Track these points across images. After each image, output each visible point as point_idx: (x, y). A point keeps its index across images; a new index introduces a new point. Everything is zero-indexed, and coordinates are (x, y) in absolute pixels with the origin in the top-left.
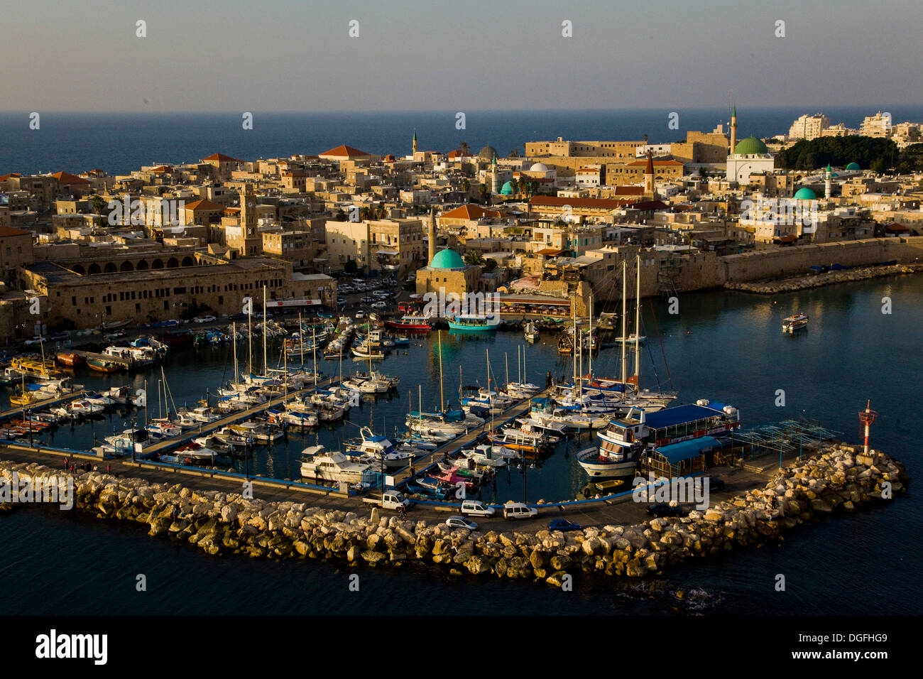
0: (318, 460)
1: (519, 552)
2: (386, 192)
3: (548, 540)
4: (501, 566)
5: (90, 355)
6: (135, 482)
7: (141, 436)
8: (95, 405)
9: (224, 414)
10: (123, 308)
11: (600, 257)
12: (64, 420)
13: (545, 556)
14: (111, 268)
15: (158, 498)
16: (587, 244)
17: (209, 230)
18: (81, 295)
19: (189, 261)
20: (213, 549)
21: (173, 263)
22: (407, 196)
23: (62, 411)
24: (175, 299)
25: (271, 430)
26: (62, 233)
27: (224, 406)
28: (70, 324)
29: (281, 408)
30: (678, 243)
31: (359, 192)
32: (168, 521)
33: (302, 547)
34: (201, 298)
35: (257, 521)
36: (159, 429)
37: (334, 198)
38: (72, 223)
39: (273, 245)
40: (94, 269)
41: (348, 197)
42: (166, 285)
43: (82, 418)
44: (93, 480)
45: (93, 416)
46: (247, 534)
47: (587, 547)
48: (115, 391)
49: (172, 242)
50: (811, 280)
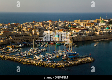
0: (36, 57)
1: (51, 65)
2: (53, 27)
3: (54, 64)
4: (50, 66)
5: (16, 46)
6: (18, 58)
7: (19, 54)
8: (15, 51)
9: (28, 52)
10: (20, 41)
11: (75, 36)
12: (12, 52)
13: (54, 65)
14: (19, 36)
15: (20, 59)
16: (74, 35)
17: (31, 32)
18: (15, 39)
19: (28, 35)
20: (24, 64)
21: (26, 35)
22: (56, 27)
23: (12, 51)
24: (25, 40)
25: (32, 54)
26: (14, 31)
27: (28, 51)
28: (14, 42)
29: (34, 52)
30: (86, 35)
31: (50, 27)
32: (21, 61)
33: (32, 64)
34: (28, 40)
35: (28, 61)
36: (21, 53)
37: (47, 27)
38: (15, 30)
39: (38, 34)
40: (17, 36)
41: (49, 27)
42: (25, 38)
43: (14, 52)
44: (14, 57)
45: (15, 52)
46: (27, 63)
47: (58, 65)
48: (18, 49)
49: (26, 33)
50: (102, 40)
